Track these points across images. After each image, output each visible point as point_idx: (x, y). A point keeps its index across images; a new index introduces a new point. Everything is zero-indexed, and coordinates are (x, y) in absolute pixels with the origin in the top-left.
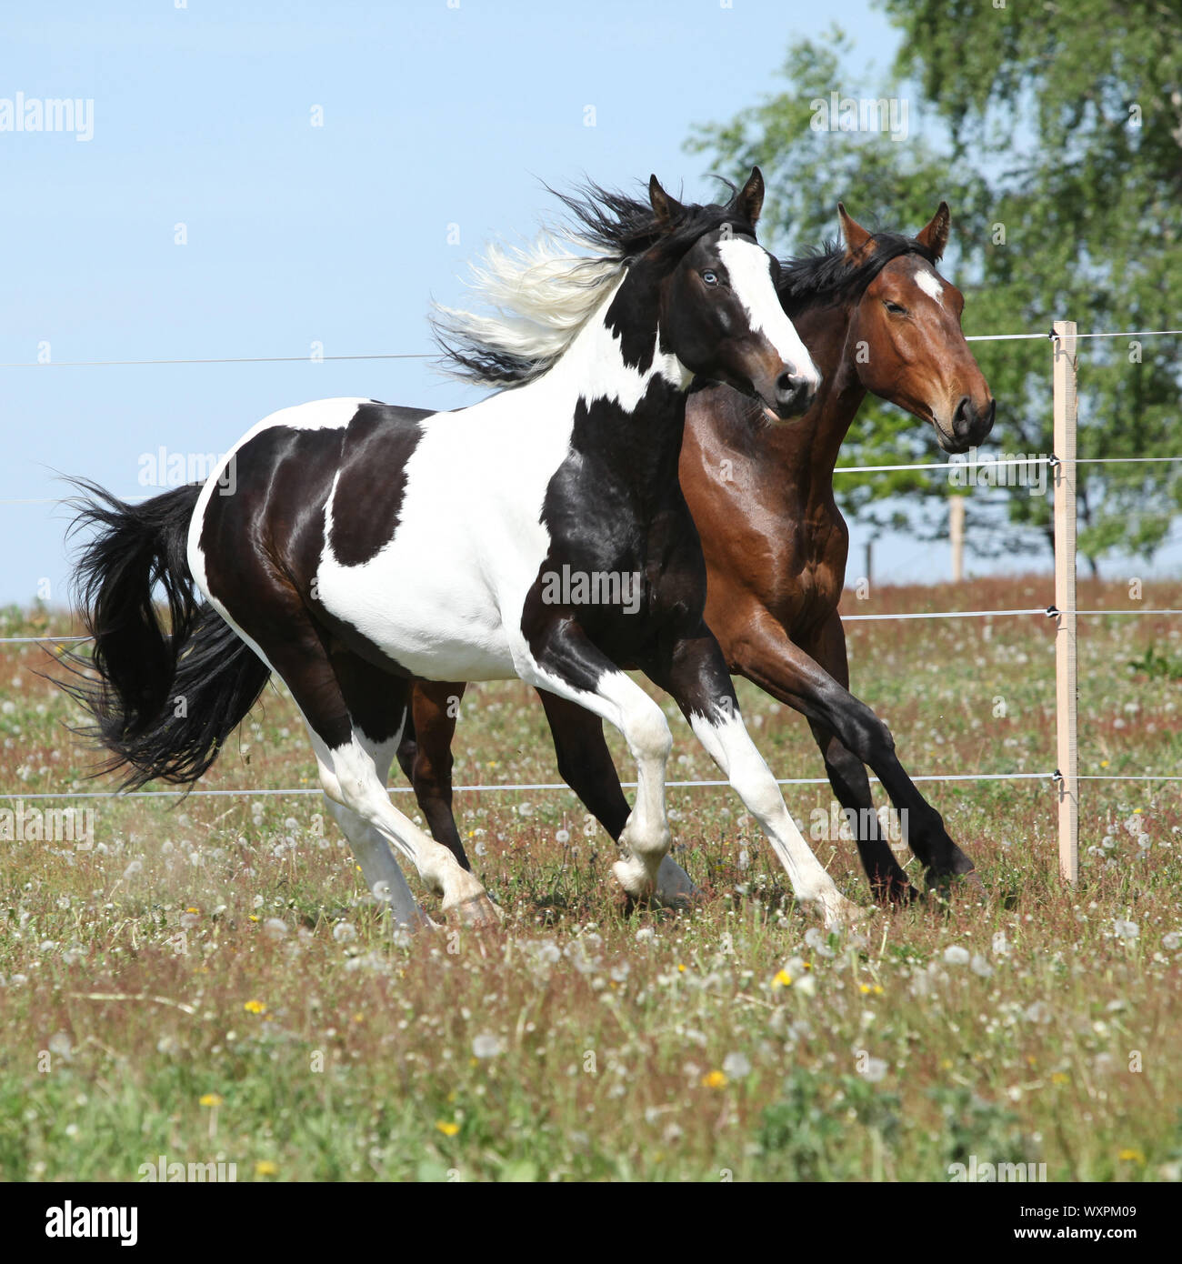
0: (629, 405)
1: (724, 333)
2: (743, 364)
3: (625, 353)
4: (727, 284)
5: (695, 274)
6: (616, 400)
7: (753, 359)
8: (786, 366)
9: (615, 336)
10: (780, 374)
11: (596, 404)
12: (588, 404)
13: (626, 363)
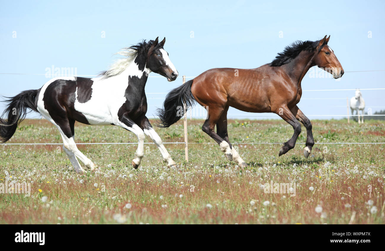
0: (140, 77)
1: (161, 65)
2: (164, 70)
3: (139, 68)
4: (162, 56)
5: (156, 55)
6: (137, 76)
7: (166, 70)
8: (173, 72)
9: (137, 65)
10: (172, 73)
11: (133, 77)
12: (131, 77)
13: (139, 70)
